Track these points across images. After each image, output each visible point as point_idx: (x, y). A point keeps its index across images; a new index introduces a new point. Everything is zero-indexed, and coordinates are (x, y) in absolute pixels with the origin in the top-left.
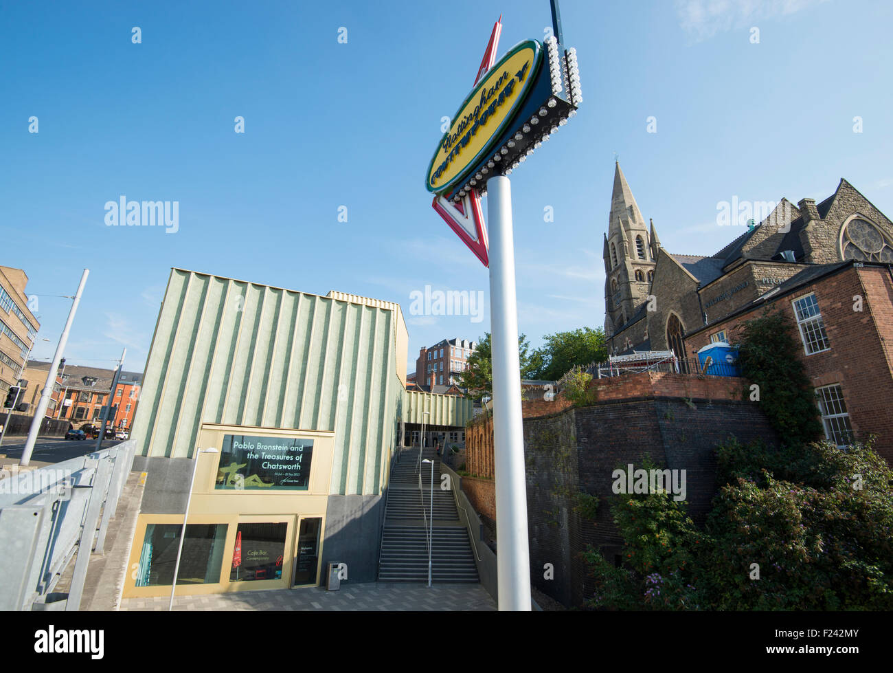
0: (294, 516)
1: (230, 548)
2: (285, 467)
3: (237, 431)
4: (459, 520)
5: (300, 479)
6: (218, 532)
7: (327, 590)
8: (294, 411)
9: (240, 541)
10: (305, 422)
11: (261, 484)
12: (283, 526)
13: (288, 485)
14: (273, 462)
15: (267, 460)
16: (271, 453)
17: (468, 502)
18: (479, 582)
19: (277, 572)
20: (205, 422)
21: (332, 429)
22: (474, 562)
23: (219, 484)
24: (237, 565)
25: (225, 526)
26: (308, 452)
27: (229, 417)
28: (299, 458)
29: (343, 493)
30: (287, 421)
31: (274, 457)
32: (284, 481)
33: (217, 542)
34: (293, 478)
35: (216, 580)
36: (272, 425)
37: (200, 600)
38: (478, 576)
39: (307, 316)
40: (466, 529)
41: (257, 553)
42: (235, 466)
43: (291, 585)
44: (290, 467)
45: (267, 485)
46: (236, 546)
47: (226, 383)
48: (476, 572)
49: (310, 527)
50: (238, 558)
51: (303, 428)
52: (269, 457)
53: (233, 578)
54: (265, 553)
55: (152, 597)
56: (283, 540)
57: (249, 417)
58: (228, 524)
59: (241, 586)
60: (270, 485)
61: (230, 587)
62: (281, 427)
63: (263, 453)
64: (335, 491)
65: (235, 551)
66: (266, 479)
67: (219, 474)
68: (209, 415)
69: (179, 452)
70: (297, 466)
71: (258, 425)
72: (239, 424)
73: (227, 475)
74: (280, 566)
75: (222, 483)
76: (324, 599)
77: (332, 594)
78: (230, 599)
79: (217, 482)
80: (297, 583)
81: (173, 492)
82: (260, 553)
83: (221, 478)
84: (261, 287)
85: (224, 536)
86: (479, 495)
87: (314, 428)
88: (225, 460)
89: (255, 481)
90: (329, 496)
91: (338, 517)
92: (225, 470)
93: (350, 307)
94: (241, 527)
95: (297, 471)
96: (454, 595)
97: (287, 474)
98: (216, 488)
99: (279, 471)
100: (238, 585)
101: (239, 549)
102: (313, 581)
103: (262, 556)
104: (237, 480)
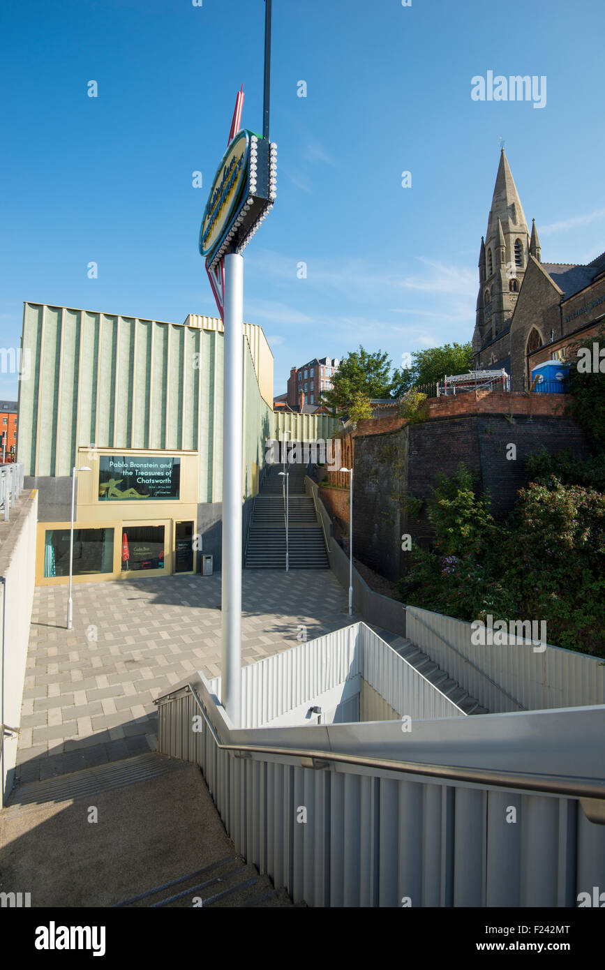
0: (170, 521)
1: (118, 546)
2: (157, 481)
3: (110, 453)
4: (316, 522)
5: (173, 491)
6: (107, 535)
7: (202, 575)
8: (160, 433)
9: (126, 543)
10: (171, 442)
11: (138, 496)
12: (162, 528)
13: (161, 496)
14: (145, 477)
15: (140, 476)
16: (147, 470)
17: (323, 506)
18: (329, 568)
19: (160, 563)
20: (80, 446)
21: (195, 449)
22: (326, 553)
23: (102, 497)
24: (126, 559)
25: (113, 530)
26: (176, 469)
27: (101, 440)
28: (170, 473)
29: (210, 501)
30: (154, 442)
31: (146, 474)
32: (158, 492)
33: (106, 544)
34: (165, 490)
35: (111, 571)
36: (142, 446)
37: (98, 585)
38: (329, 564)
39: (161, 344)
40: (321, 528)
41: (142, 550)
42: (113, 483)
43: (173, 573)
44: (163, 481)
45: (143, 496)
46: (123, 545)
47: (94, 411)
48: (328, 560)
49: (184, 530)
50: (127, 553)
51: (169, 449)
52: (142, 473)
53: (124, 567)
54: (148, 549)
55: (60, 584)
56: (162, 541)
57: (120, 441)
58: (113, 529)
59: (128, 575)
60: (146, 496)
61: (120, 575)
62: (150, 448)
63: (137, 471)
64: (203, 499)
65: (123, 549)
66: (143, 492)
67: (100, 489)
68: (83, 438)
69: (62, 471)
70: (168, 481)
71: (129, 446)
72: (111, 446)
73: (107, 489)
74: (162, 560)
75: (104, 496)
76: (199, 581)
77: (207, 577)
78: (122, 584)
79: (100, 495)
80: (177, 571)
81: (62, 504)
82: (144, 550)
83: (103, 492)
84: (113, 318)
85: (112, 540)
86: (333, 500)
87: (180, 448)
88: (105, 476)
89: (132, 493)
90: (198, 504)
91: (206, 520)
92: (105, 485)
93: (203, 335)
94: (125, 530)
95: (168, 484)
96: (306, 578)
97: (159, 487)
98: (99, 500)
99: (153, 485)
100: (126, 574)
101: (125, 547)
102: (191, 569)
103: (146, 551)
104: (116, 494)
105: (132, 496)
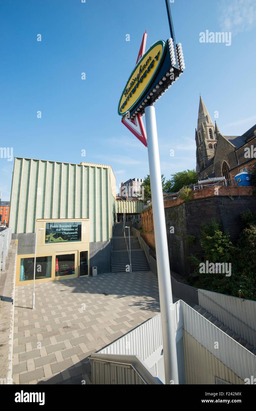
0: (77, 251)
1: (54, 265)
2: (71, 233)
3: (51, 221)
4: (141, 248)
5: (78, 237)
6: (49, 259)
7: (92, 277)
8: (73, 211)
9: (57, 262)
10: (77, 215)
11: (63, 240)
12: (73, 255)
13: (73, 240)
14: (67, 232)
15: (64, 231)
16: (66, 228)
17: (144, 241)
18: (149, 270)
19: (73, 272)
20: (38, 218)
21: (88, 218)
22: (147, 263)
23: (46, 242)
24: (57, 270)
25: (51, 257)
26: (80, 227)
27: (47, 216)
28: (77, 229)
29: (95, 241)
30: (70, 215)
31: (67, 230)
32: (72, 238)
33: (48, 263)
34: (75, 237)
35: (50, 276)
36: (64, 218)
37: (45, 284)
38: (149, 268)
39: (73, 173)
40: (144, 251)
41: (64, 266)
42: (51, 235)
43: (79, 276)
44: (73, 233)
45: (65, 240)
46: (56, 264)
47: (44, 203)
48: (149, 266)
49: (83, 255)
50: (58, 268)
51: (77, 218)
52: (65, 230)
53: (56, 275)
54: (67, 265)
55: (27, 284)
56: (74, 260)
57: (55, 215)
58: (52, 256)
59: (59, 278)
60: (66, 240)
61: (55, 279)
62: (68, 218)
63: (62, 229)
64: (92, 240)
65: (56, 266)
66: (65, 238)
67: (46, 238)
68: (39, 216)
69: (29, 230)
70: (76, 233)
71: (59, 218)
72: (51, 218)
73: (49, 238)
74: (74, 270)
75: (47, 241)
76: (92, 280)
77: (94, 278)
78: (56, 283)
79: (46, 241)
80: (81, 275)
81: (29, 246)
82: (66, 266)
83: (47, 239)
84: (52, 163)
85: (51, 261)
86: (147, 238)
87: (81, 218)
89: (60, 239)
90: (90, 243)
91: (94, 250)
92: (48, 236)
93: (90, 168)
94: (57, 257)
95: (76, 234)
96: (141, 275)
97: (72, 236)
98: (46, 243)
99: (69, 235)
100: (58, 278)
101: (57, 265)
102: (87, 274)
103: (67, 266)
104: (53, 240)
105: (60, 240)
